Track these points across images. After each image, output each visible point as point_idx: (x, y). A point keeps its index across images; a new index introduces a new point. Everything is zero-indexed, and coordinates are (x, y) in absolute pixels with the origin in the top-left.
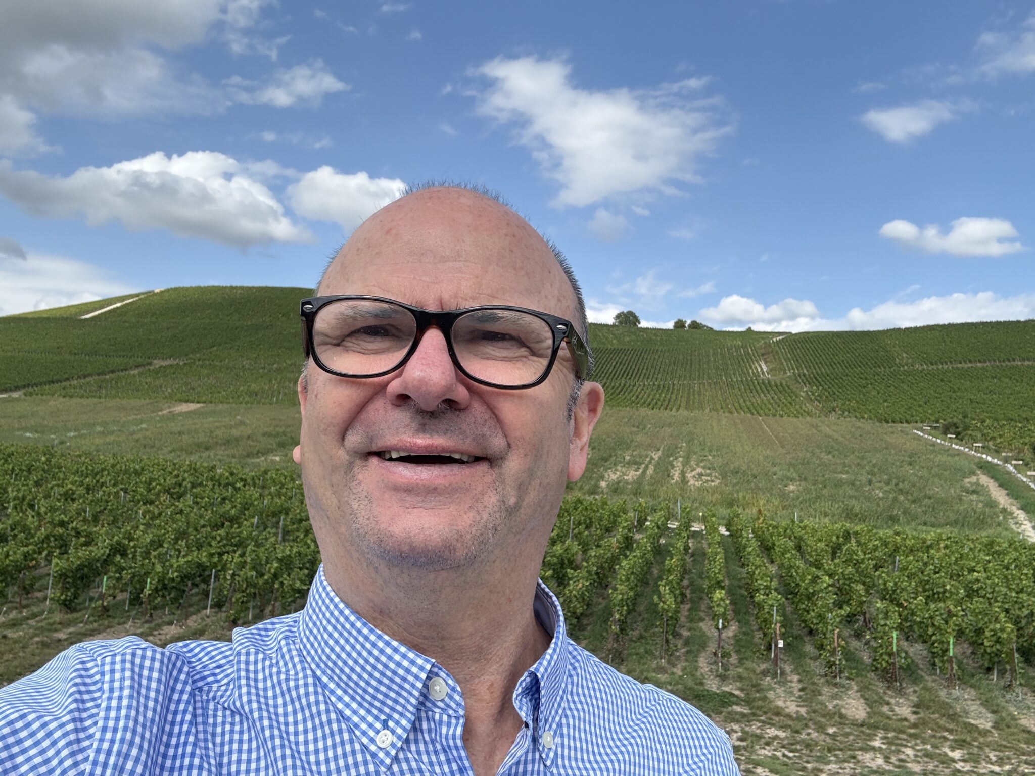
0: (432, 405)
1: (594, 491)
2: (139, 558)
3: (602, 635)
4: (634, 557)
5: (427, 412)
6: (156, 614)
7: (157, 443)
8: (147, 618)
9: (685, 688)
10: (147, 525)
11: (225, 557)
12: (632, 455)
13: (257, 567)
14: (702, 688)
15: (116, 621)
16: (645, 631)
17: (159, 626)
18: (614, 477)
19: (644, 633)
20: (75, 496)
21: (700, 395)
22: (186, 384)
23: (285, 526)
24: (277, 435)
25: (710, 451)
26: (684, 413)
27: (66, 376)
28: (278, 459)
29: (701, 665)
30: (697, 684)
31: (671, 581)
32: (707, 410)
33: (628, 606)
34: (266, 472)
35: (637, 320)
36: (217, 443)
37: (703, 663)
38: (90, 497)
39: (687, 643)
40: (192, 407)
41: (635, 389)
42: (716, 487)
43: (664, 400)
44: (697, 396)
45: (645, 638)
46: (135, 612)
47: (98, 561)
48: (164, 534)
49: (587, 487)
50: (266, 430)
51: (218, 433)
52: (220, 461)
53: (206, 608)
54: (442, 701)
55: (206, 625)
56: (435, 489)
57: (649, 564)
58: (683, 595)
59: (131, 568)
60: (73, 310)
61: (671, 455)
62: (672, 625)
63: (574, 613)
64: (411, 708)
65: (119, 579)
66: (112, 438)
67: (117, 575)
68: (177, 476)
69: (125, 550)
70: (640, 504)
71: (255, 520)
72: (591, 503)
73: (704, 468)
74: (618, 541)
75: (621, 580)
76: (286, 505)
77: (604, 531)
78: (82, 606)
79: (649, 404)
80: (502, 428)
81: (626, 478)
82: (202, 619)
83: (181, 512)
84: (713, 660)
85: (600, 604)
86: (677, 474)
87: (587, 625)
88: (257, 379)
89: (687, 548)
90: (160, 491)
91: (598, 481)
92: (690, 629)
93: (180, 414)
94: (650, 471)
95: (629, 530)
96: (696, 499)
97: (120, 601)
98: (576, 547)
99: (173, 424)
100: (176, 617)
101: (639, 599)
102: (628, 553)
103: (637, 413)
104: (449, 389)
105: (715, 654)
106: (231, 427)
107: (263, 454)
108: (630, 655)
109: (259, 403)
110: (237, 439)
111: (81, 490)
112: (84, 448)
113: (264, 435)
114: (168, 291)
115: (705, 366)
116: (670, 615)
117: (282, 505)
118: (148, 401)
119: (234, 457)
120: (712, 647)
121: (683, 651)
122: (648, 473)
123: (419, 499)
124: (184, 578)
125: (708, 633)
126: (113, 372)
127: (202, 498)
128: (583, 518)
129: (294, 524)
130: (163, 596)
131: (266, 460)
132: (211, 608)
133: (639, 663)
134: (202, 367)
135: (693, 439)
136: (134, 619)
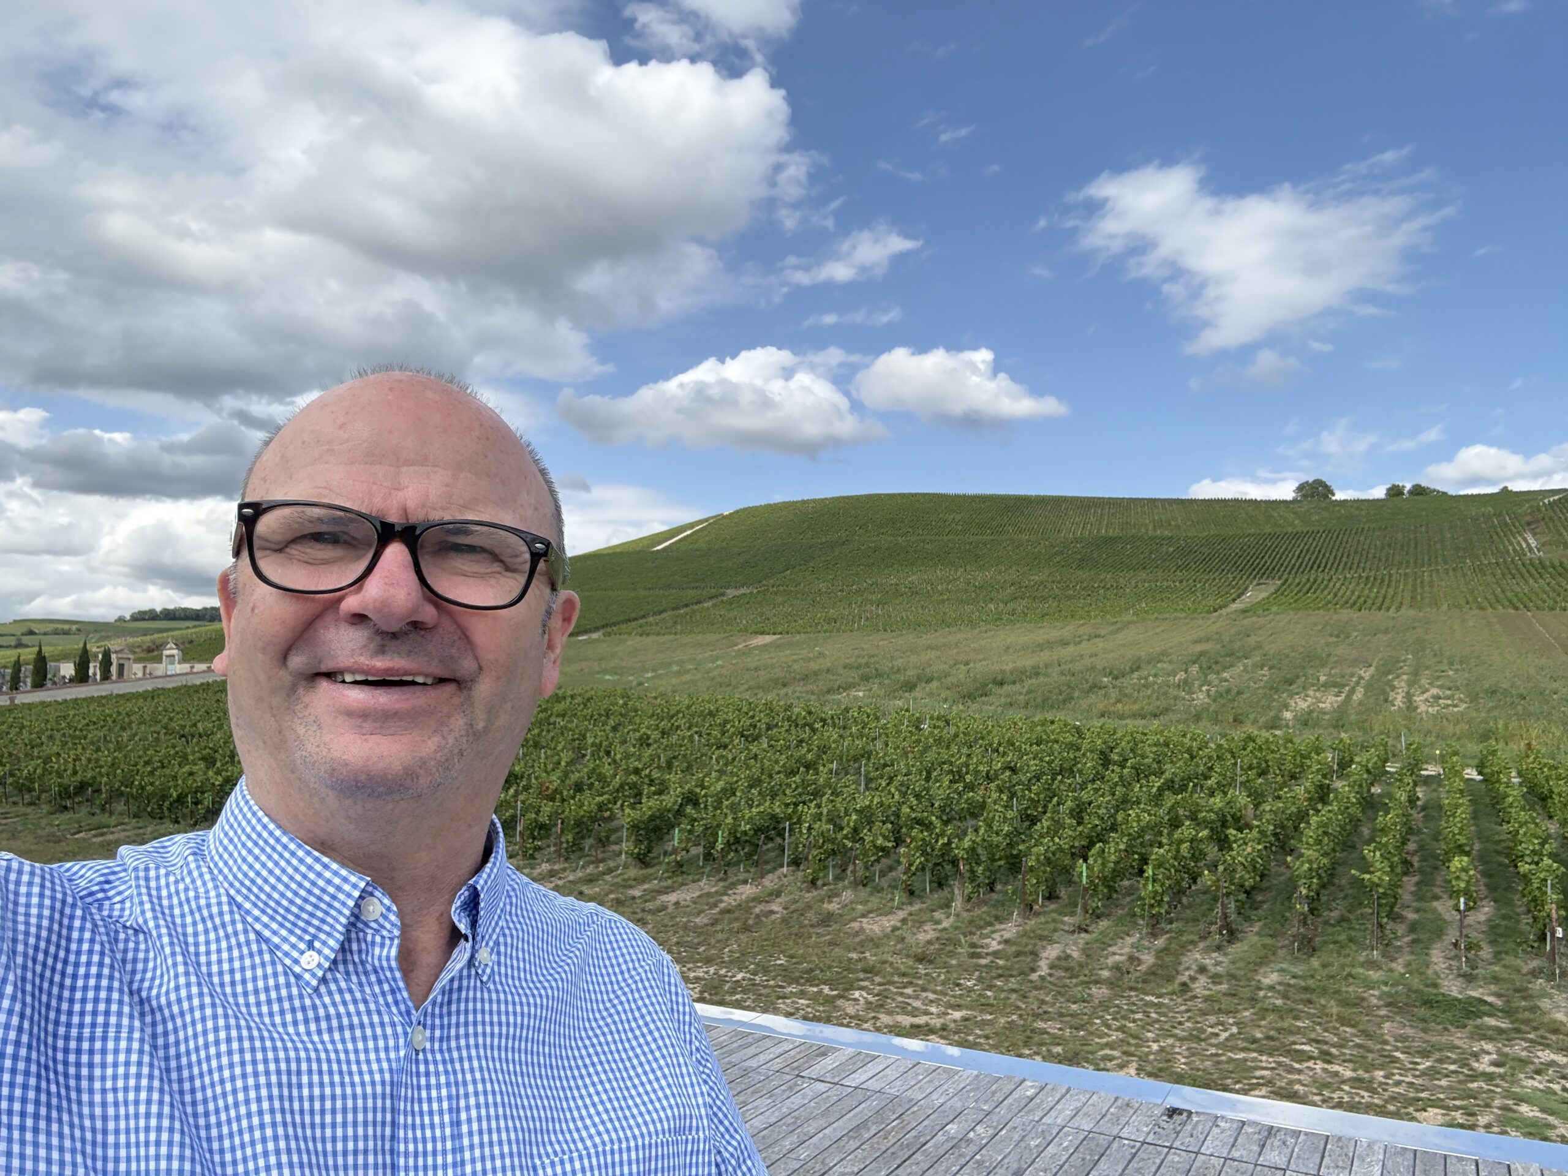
0: (395, 627)
1: (1273, 725)
2: (710, 808)
3: (1283, 916)
4: (1329, 811)
5: (388, 633)
6: (731, 871)
7: (734, 682)
8: (722, 875)
9: (1409, 990)
10: (721, 772)
11: (800, 808)
12: (1329, 675)
13: (835, 820)
14: (1435, 991)
15: (690, 877)
16: (1349, 911)
17: (733, 885)
18: (1303, 705)
19: (1348, 915)
20: (650, 741)
21: (1431, 586)
22: (761, 614)
23: (868, 772)
24: (858, 667)
25: (1451, 663)
26: (1407, 612)
27: (642, 613)
28: (861, 694)
29: (1434, 960)
30: (1427, 986)
31: (1385, 845)
32: (1445, 607)
33: (1320, 877)
34: (847, 710)
35: (1328, 491)
36: (794, 678)
37: (1438, 958)
38: (664, 741)
39: (1413, 928)
40: (768, 639)
41: (1331, 584)
42: (1462, 713)
43: (1376, 597)
44: (1427, 588)
45: (1348, 920)
46: (709, 868)
47: (669, 811)
48: (737, 782)
49: (1262, 720)
50: (847, 661)
51: (796, 667)
52: (798, 698)
53: (782, 866)
54: (376, 921)
55: (782, 886)
56: (396, 713)
57: (1356, 822)
58: (1406, 863)
59: (702, 819)
60: (645, 542)
61: (1389, 672)
62: (1386, 904)
63: (1242, 886)
64: (340, 928)
65: (690, 832)
66: (688, 677)
67: (689, 827)
68: (753, 717)
69: (697, 800)
70: (1341, 741)
71: (834, 766)
72: (1267, 741)
73: (1441, 687)
74: (1307, 791)
75: (1307, 844)
76: (868, 748)
77: (1287, 778)
78: (656, 861)
79: (1354, 604)
80: (472, 650)
81: (1321, 705)
82: (779, 878)
83: (755, 757)
84: (1452, 954)
85: (1281, 875)
86: (1399, 698)
87: (1263, 902)
88: (835, 603)
89: (1412, 800)
90: (734, 734)
91: (1281, 711)
92: (1417, 911)
93: (757, 647)
94: (1358, 695)
95: (1324, 776)
96: (1429, 732)
97: (694, 856)
98: (1242, 799)
99: (749, 659)
100: (751, 875)
101: (1340, 869)
102: (1320, 806)
103: (1335, 617)
104: (415, 610)
105: (1456, 945)
106: (809, 660)
107: (845, 690)
108: (1325, 943)
109: (838, 630)
110: (816, 674)
111: (656, 735)
112: (662, 689)
113: (845, 667)
114: (737, 512)
115: (1438, 546)
116: (1381, 890)
117: (863, 748)
118: (722, 635)
119: (813, 694)
120: (1452, 936)
121: (1406, 939)
122: (1355, 697)
123: (377, 725)
124: (758, 830)
125: (1447, 917)
126: (687, 605)
127: (778, 741)
128: (1255, 761)
129: (877, 769)
130: (736, 851)
131: (848, 695)
132: (788, 866)
133: (1339, 954)
134: (776, 594)
135: (1423, 650)
136: (708, 876)
